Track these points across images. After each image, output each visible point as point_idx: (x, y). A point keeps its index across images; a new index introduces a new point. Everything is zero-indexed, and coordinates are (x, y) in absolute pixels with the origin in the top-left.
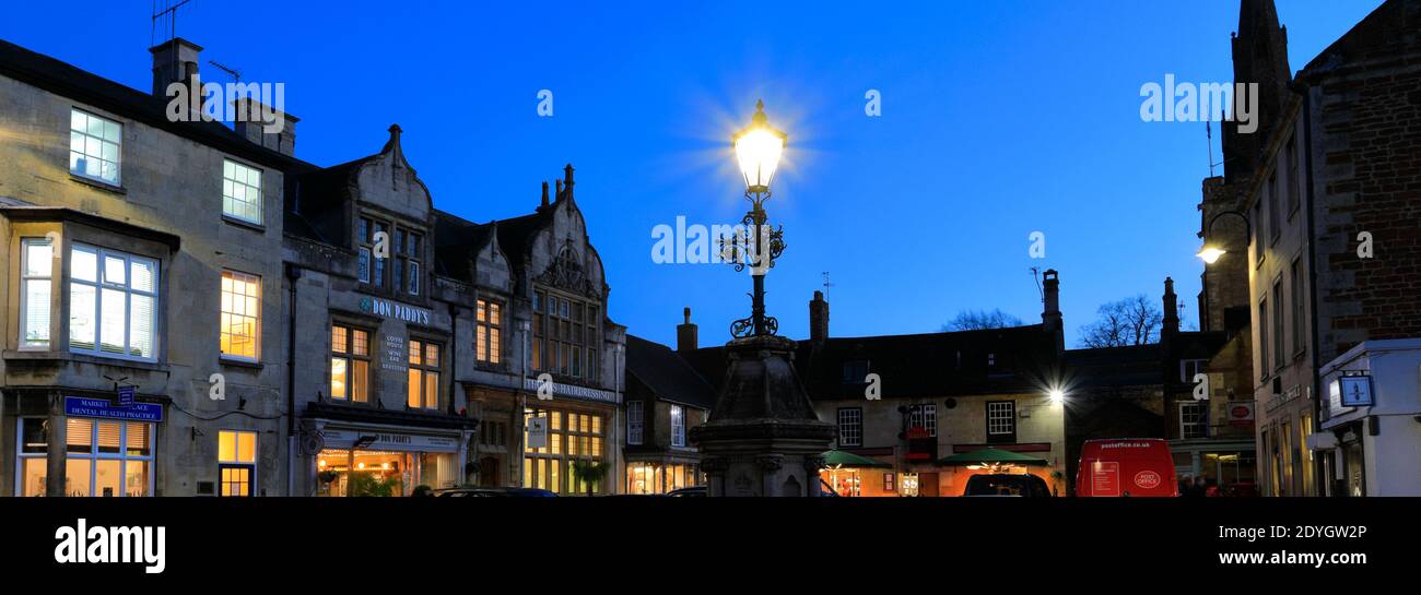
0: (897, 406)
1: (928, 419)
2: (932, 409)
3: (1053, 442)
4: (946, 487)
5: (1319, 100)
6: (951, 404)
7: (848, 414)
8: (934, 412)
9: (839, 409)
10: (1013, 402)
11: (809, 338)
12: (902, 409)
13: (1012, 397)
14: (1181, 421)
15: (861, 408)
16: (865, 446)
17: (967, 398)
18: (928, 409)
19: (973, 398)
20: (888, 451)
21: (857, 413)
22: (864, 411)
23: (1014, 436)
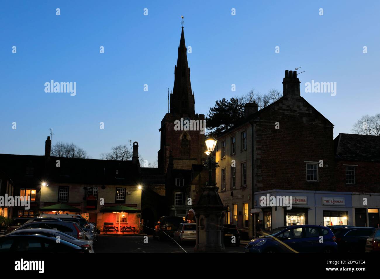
0: (83, 187)
1: (94, 192)
2: (96, 189)
3: (137, 204)
4: (99, 219)
5: (256, 127)
6: (103, 188)
7: (63, 189)
8: (97, 190)
9: (59, 186)
10: (125, 188)
11: (44, 155)
12: (85, 188)
13: (125, 187)
14: (175, 199)
15: (69, 187)
16: (69, 202)
17: (110, 186)
18: (95, 189)
19: (112, 186)
20: (79, 204)
21: (67, 188)
22: (70, 188)
23: (124, 201)
